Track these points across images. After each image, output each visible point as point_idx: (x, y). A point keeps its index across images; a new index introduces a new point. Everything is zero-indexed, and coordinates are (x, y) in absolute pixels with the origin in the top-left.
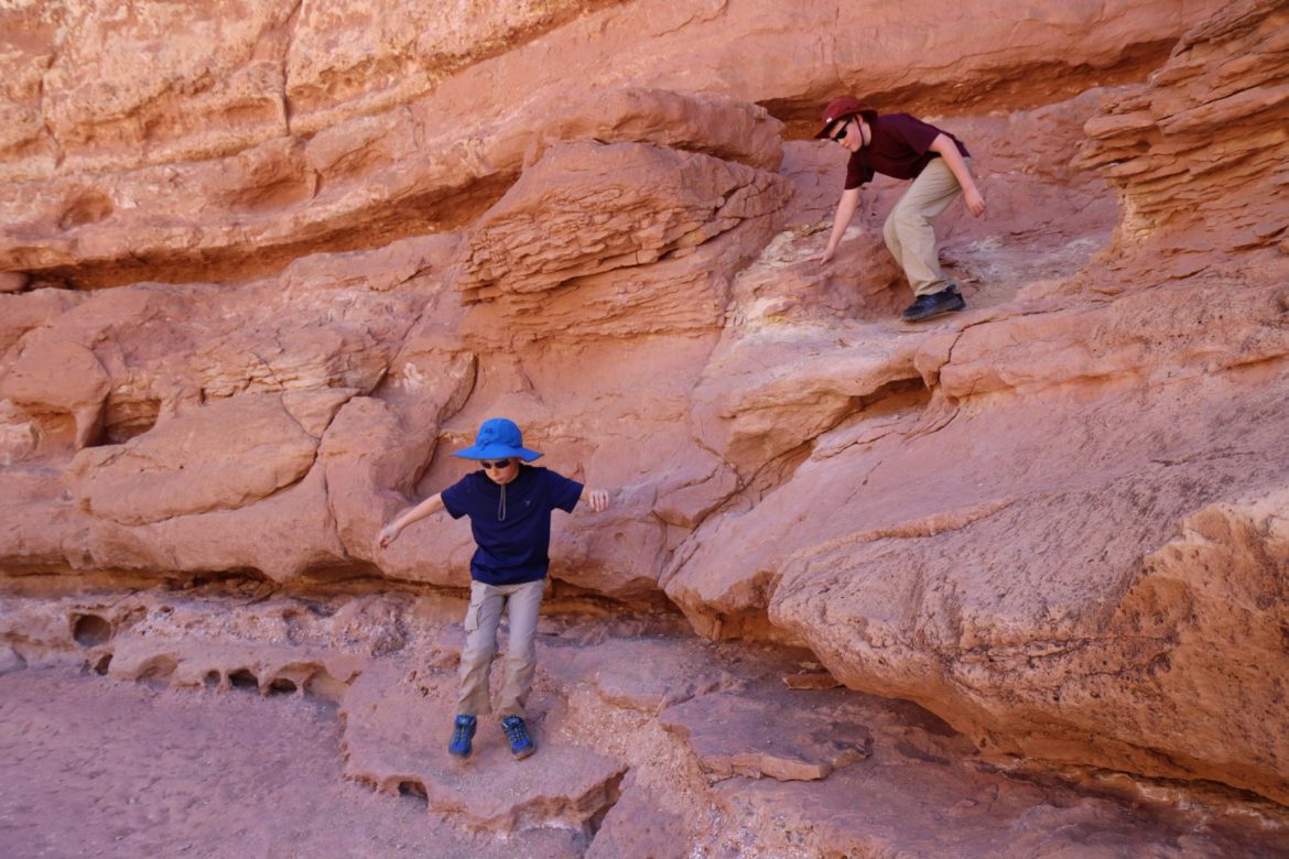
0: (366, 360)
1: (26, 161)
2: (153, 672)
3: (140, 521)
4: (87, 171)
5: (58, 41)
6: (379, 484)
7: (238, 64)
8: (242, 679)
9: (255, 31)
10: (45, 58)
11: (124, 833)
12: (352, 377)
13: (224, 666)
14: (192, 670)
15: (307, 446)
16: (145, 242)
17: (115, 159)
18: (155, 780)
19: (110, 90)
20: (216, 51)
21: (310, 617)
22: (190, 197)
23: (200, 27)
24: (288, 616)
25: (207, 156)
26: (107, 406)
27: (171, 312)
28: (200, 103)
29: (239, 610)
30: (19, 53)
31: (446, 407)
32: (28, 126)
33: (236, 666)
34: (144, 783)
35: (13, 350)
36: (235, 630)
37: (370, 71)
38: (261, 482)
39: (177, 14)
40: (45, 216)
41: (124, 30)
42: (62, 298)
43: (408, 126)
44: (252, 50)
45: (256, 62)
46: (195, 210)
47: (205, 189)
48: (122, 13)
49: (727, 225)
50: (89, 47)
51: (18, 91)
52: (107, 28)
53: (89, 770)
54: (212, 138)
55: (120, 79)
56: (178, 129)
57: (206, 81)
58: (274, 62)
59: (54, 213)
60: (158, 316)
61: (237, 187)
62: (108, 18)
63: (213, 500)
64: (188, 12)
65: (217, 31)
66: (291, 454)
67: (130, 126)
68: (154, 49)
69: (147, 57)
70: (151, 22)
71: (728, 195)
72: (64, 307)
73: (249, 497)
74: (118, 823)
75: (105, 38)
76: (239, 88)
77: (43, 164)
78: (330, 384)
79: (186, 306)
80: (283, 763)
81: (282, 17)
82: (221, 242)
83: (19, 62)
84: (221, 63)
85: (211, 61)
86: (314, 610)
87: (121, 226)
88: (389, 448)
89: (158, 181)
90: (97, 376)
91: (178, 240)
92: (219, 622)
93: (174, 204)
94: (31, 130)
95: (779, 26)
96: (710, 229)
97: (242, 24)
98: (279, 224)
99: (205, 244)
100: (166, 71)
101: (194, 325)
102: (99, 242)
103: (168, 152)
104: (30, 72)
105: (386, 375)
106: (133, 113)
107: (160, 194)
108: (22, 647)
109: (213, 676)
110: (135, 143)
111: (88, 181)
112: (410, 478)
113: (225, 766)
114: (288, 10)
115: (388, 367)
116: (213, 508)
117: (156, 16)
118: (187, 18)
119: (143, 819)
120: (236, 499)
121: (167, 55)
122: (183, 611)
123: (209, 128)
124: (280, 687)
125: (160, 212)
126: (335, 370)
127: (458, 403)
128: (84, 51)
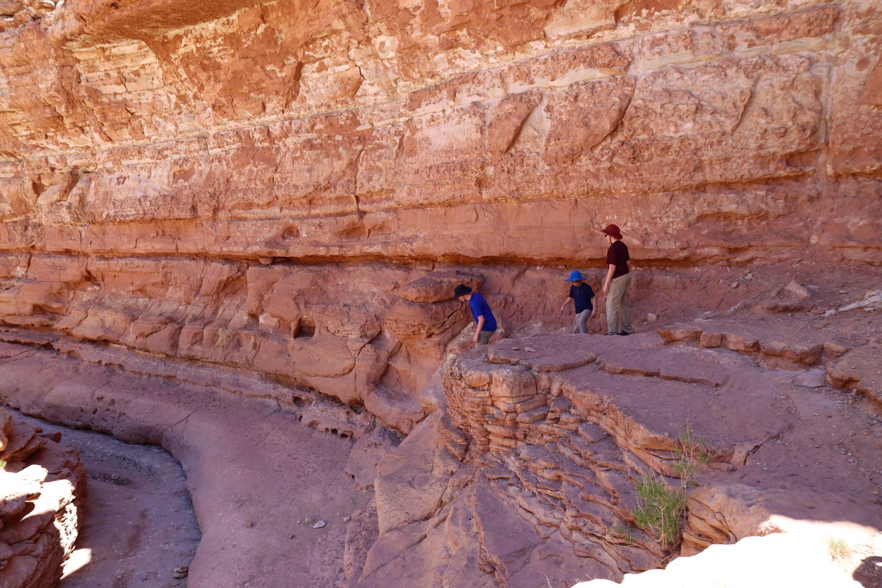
0: (373, 327)
1: (270, 209)
2: (313, 425)
3: (308, 375)
4: (291, 217)
5: (278, 161)
6: (368, 382)
7: (340, 179)
8: (334, 431)
9: (345, 166)
10: (274, 168)
11: (300, 476)
12: (369, 333)
13: (330, 427)
14: (321, 427)
15: (352, 362)
16: (311, 251)
17: (300, 212)
18: (308, 462)
19: (296, 187)
20: (331, 173)
21: (354, 414)
22: (326, 233)
23: (326, 161)
24: (348, 413)
25: (331, 215)
26: (300, 322)
27: (320, 282)
28: (326, 195)
29: (335, 408)
30: (265, 166)
31: (392, 352)
32: (270, 197)
33: (333, 428)
34: (306, 463)
35: (270, 290)
36: (334, 414)
37: (383, 193)
38: (339, 371)
39: (317, 155)
40: (278, 234)
41: (300, 160)
42: (285, 270)
43: (396, 220)
44: (344, 172)
45: (345, 178)
46: (327, 238)
47: (330, 231)
48: (298, 154)
49: (448, 326)
50: (288, 167)
51: (266, 181)
52: (295, 159)
53: (294, 456)
54: (332, 209)
55: (299, 183)
56: (320, 202)
57: (329, 185)
58: (352, 179)
59: (281, 232)
60: (316, 284)
61: (342, 230)
62: (294, 155)
63: (327, 374)
64: (321, 153)
65: (332, 163)
66: (348, 363)
67: (304, 201)
68: (310, 170)
69: (307, 175)
70: (309, 158)
71: (449, 317)
72: (286, 274)
73: (336, 375)
74: (299, 473)
75: (293, 164)
76: (340, 192)
77: (275, 211)
78: (361, 337)
79: (325, 279)
80: (337, 462)
81: (354, 159)
82: (336, 253)
83: (265, 169)
84: (334, 178)
85: (330, 177)
86: (355, 411)
87: (303, 244)
88: (372, 369)
89: (314, 225)
90: (296, 312)
91: (322, 252)
92: (330, 411)
93: (320, 235)
94: (271, 198)
95: (491, 232)
96: (442, 329)
97: (340, 162)
98: (357, 248)
99: (331, 253)
100: (314, 179)
101: (329, 287)
102: (297, 251)
103: (318, 211)
104: (269, 175)
105: (381, 331)
106: (305, 197)
107: (315, 231)
108: (279, 402)
109: (327, 429)
110: (306, 206)
111: (291, 221)
112: (378, 378)
113: (324, 461)
114: (356, 156)
115: (381, 328)
116: (328, 376)
117: (310, 156)
118: (321, 156)
119: (304, 473)
120: (333, 375)
121: (315, 173)
122: (321, 406)
123: (331, 204)
124: (344, 436)
125: (316, 239)
126: (363, 331)
127: (396, 350)
128: (287, 168)
